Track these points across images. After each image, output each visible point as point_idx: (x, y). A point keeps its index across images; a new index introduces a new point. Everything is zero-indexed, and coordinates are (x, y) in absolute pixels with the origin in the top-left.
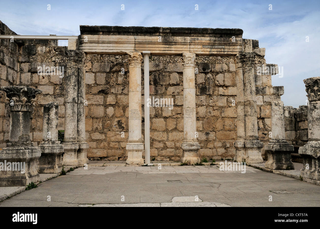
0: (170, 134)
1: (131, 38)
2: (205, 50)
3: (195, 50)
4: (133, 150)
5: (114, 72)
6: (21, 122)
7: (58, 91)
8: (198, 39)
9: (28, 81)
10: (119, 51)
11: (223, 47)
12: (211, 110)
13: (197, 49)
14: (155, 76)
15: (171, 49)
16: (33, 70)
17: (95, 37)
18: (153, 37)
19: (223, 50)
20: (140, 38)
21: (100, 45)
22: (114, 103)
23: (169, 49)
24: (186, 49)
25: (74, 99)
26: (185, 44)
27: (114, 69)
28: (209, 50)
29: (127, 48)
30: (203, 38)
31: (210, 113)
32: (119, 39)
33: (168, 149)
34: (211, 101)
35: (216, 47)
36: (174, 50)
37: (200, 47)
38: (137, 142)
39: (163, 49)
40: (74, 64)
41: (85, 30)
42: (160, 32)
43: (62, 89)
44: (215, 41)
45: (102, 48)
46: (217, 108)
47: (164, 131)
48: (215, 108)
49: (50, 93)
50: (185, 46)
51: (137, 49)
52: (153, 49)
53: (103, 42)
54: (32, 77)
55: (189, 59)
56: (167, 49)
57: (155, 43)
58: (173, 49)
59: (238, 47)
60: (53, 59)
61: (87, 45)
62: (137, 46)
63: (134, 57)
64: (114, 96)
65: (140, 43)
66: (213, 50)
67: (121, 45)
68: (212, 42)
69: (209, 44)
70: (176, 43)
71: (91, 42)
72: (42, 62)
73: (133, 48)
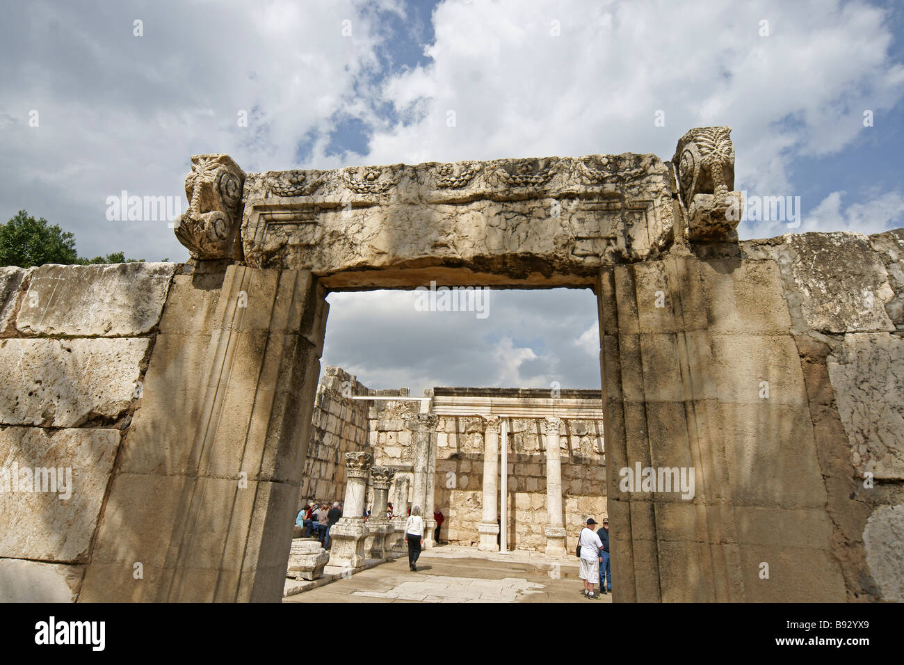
0: (536, 514)
1: (488, 400)
2: (571, 414)
4: (486, 533)
5: (469, 433)
7: (405, 454)
8: (562, 401)
10: (474, 414)
11: (593, 410)
12: (589, 485)
13: (561, 413)
14: (517, 439)
15: (532, 413)
16: (380, 429)
17: (449, 399)
18: (512, 399)
19: (592, 414)
20: (498, 400)
21: (454, 407)
22: (469, 471)
23: (529, 412)
24: (549, 413)
25: (424, 468)
26: (547, 407)
27: (470, 430)
28: (576, 414)
29: (483, 411)
30: (568, 400)
31: (587, 488)
32: (475, 401)
33: (533, 535)
34: (588, 473)
35: (584, 410)
36: (535, 413)
37: (565, 410)
38: (491, 523)
39: (522, 412)
40: (426, 428)
41: (439, 392)
42: (519, 394)
43: (411, 451)
44: (583, 403)
46: (596, 482)
47: (529, 510)
48: (594, 483)
49: (397, 457)
50: (548, 410)
51: (493, 412)
52: (510, 412)
53: (458, 405)
54: (379, 436)
55: (553, 424)
56: (527, 412)
57: (513, 406)
58: (534, 413)
60: (403, 416)
61: (440, 407)
62: (493, 408)
63: (490, 421)
64: (468, 463)
65: (497, 406)
66: (580, 414)
67: (476, 408)
68: (579, 405)
69: (576, 407)
70: (537, 406)
71: (445, 404)
72: (391, 419)
73: (489, 412)
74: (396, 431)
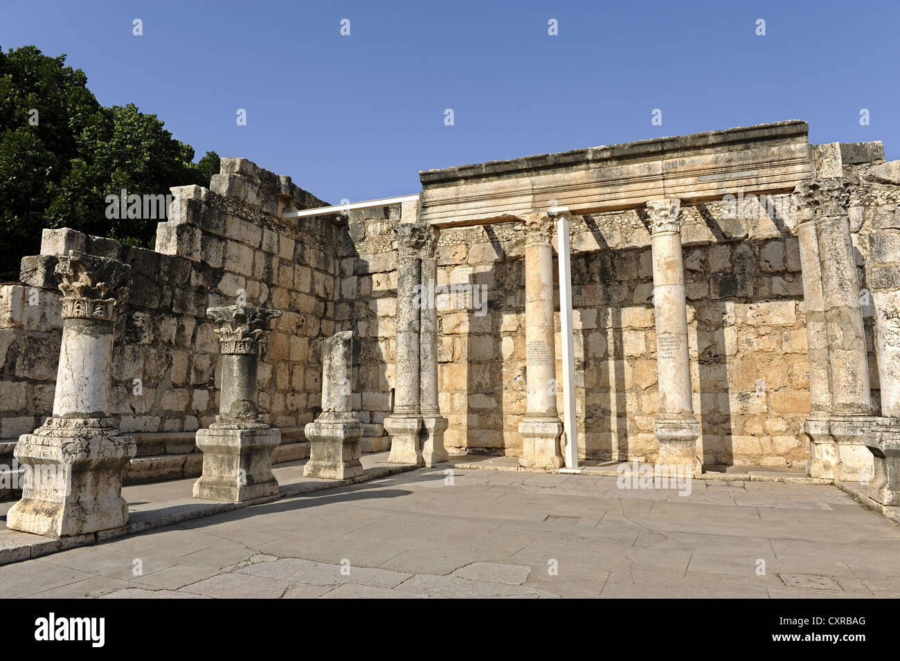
0: (645, 398)
1: (525, 181)
2: (705, 186)
3: (678, 189)
4: (534, 436)
5: (512, 261)
6: (235, 375)
8: (683, 163)
9: (353, 293)
10: (500, 214)
11: (755, 172)
12: (752, 337)
13: (683, 188)
14: (603, 262)
15: (617, 195)
16: (360, 271)
17: (448, 192)
18: (573, 174)
19: (753, 181)
20: (545, 179)
21: (461, 206)
22: (514, 328)
23: (613, 196)
24: (655, 191)
25: (410, 324)
26: (650, 178)
28: (715, 185)
29: (517, 206)
30: (697, 158)
31: (749, 342)
32: (499, 188)
33: (640, 435)
34: (749, 314)
35: (735, 175)
36: (624, 195)
37: (690, 180)
38: (544, 415)
39: (597, 198)
40: (411, 250)
41: (430, 180)
42: (587, 161)
44: (730, 161)
45: (465, 212)
46: (768, 330)
47: (630, 391)
48: (762, 331)
49: (391, 314)
50: (652, 185)
51: (538, 205)
52: (575, 200)
53: (467, 200)
54: (359, 284)
55: (663, 213)
56: (607, 196)
57: (577, 187)
58: (622, 195)
59: (799, 168)
60: (395, 245)
61: (435, 209)
62: (538, 197)
63: (532, 223)
64: (512, 314)
65: (545, 191)
66: (726, 184)
67: (504, 201)
68: (722, 164)
69: (714, 171)
70: (628, 181)
71: (443, 203)
72: (375, 253)
73: (529, 205)
74: (385, 272)
